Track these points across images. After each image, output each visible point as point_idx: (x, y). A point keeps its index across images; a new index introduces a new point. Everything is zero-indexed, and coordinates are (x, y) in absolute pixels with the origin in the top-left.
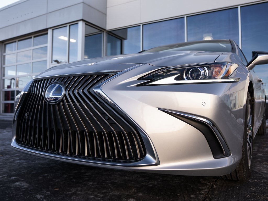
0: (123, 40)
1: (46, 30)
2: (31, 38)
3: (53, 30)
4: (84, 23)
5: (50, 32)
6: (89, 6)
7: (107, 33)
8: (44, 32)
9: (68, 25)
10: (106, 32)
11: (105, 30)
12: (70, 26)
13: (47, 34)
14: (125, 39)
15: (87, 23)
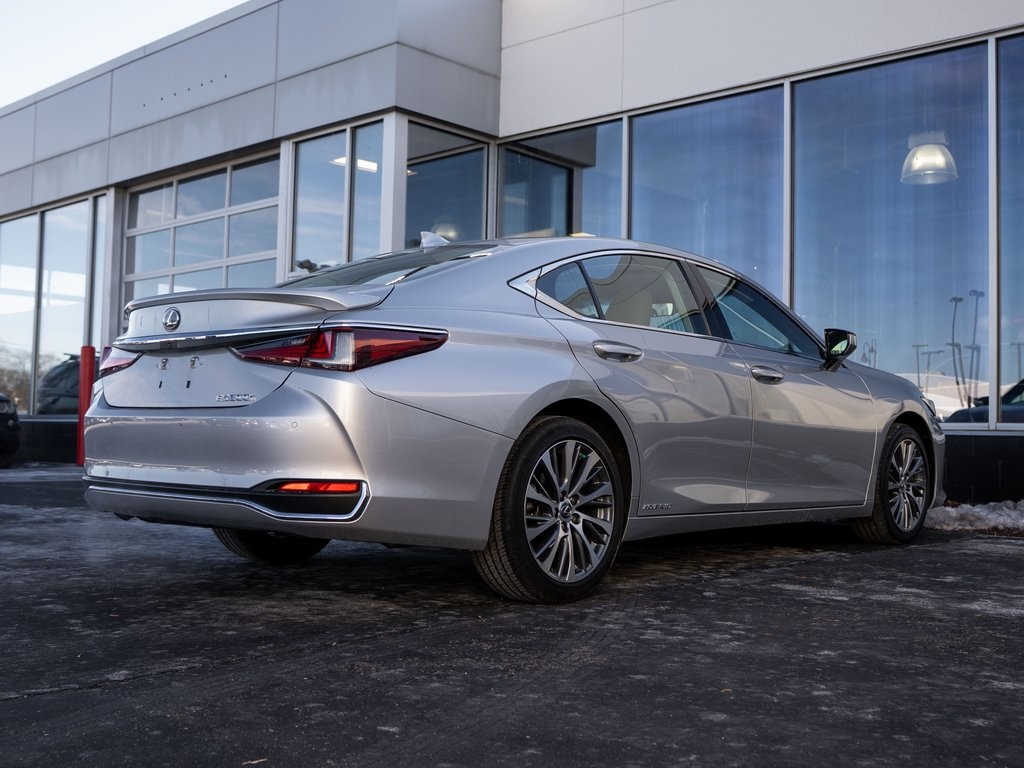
0: (576, 172)
1: (275, 143)
2: (224, 170)
3: (297, 144)
4: (404, 120)
5: (286, 150)
6: (424, 51)
7: (502, 149)
8: (264, 152)
9: (348, 127)
10: (499, 145)
11: (495, 138)
12: (354, 130)
13: (277, 156)
14: (584, 166)
15: (417, 120)
